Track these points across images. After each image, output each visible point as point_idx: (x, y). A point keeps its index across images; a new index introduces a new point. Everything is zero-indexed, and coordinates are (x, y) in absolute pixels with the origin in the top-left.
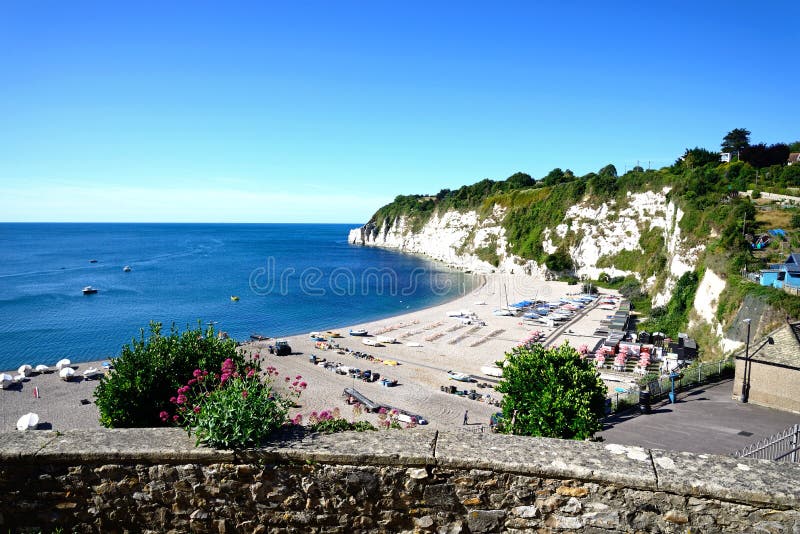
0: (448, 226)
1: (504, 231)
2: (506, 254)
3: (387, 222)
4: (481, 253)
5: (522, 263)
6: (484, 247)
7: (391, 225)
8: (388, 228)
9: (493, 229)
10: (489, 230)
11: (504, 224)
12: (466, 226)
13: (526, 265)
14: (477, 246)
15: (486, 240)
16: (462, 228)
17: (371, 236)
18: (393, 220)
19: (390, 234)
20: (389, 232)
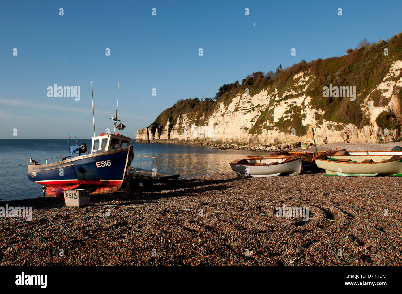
0: (237, 109)
1: (309, 99)
2: (315, 122)
3: (171, 121)
4: (282, 125)
5: (339, 128)
6: (285, 119)
7: (175, 122)
8: (171, 126)
9: (295, 100)
10: (290, 101)
11: (308, 93)
13: (343, 131)
14: (276, 120)
15: (287, 112)
16: (253, 108)
17: (157, 134)
18: (176, 119)
19: (173, 130)
20: (172, 129)
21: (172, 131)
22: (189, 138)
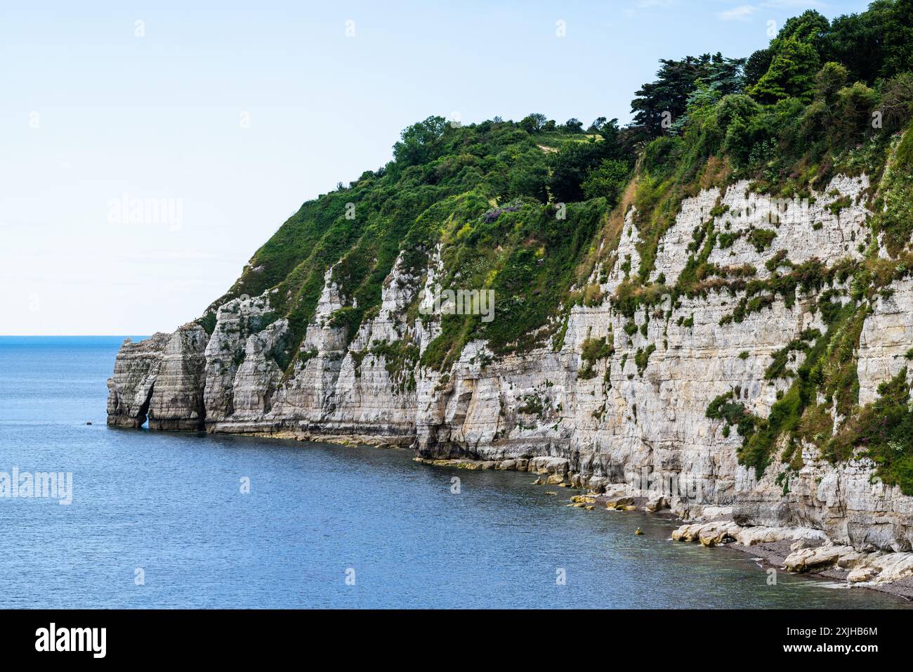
12: (812, 275)
18: (381, 278)
19: (358, 359)
20: (354, 347)
21: (347, 361)
22: (442, 435)
